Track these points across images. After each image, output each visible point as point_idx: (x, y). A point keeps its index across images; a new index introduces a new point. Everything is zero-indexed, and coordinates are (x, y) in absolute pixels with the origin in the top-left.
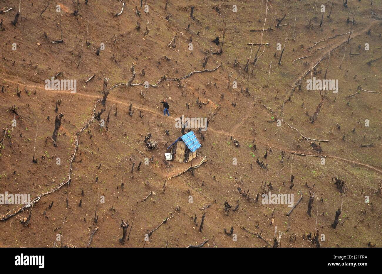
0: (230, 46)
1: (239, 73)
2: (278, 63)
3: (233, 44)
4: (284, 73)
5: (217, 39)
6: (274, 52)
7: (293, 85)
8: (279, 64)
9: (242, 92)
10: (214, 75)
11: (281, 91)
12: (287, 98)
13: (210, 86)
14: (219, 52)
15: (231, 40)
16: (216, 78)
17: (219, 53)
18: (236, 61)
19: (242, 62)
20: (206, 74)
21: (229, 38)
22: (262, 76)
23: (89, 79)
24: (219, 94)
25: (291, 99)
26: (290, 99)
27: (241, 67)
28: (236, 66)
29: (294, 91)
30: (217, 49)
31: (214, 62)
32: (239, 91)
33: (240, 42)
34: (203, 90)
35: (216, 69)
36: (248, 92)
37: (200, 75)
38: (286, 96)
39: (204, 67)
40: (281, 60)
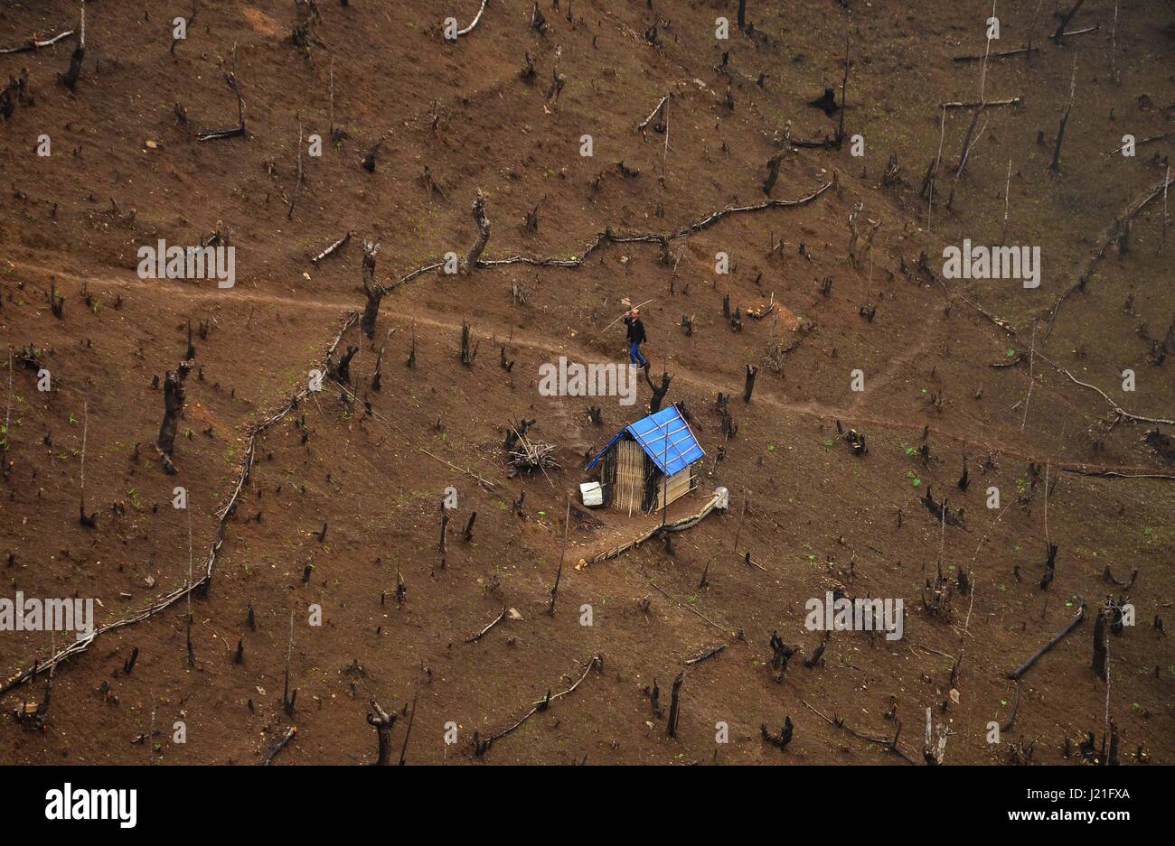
0: (877, 118)
1: (901, 208)
2: (1051, 163)
3: (888, 111)
4: (1071, 198)
5: (829, 94)
6: (1038, 128)
7: (1102, 237)
8: (1055, 167)
9: (902, 270)
10: (804, 219)
11: (1054, 260)
12: (1074, 282)
13: (781, 254)
14: (832, 138)
15: (882, 95)
16: (809, 226)
17: (831, 143)
18: (890, 167)
19: (914, 170)
20: (774, 215)
21: (876, 90)
22: (987, 213)
23: (326, 252)
24: (816, 280)
25: (1089, 286)
26: (1082, 285)
27: (908, 186)
28: (892, 183)
29: (1102, 257)
30: (828, 128)
31: (811, 173)
32: (894, 266)
33: (916, 100)
34: (755, 268)
35: (815, 198)
36: (928, 271)
37: (748, 220)
38: (1071, 276)
39: (767, 191)
40: (1063, 152)
